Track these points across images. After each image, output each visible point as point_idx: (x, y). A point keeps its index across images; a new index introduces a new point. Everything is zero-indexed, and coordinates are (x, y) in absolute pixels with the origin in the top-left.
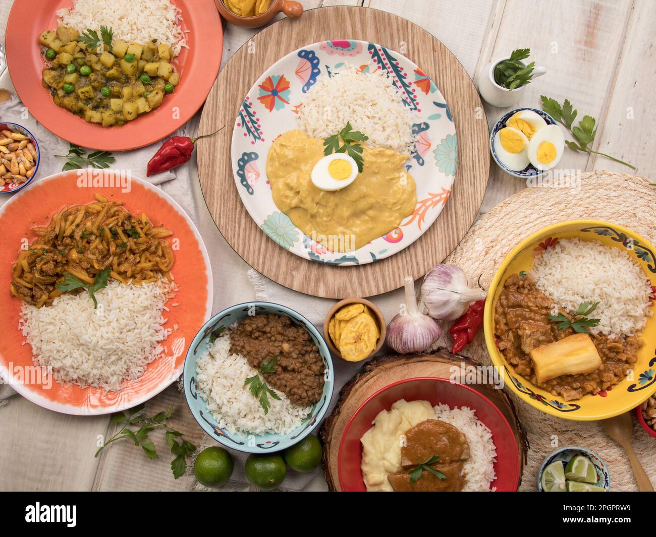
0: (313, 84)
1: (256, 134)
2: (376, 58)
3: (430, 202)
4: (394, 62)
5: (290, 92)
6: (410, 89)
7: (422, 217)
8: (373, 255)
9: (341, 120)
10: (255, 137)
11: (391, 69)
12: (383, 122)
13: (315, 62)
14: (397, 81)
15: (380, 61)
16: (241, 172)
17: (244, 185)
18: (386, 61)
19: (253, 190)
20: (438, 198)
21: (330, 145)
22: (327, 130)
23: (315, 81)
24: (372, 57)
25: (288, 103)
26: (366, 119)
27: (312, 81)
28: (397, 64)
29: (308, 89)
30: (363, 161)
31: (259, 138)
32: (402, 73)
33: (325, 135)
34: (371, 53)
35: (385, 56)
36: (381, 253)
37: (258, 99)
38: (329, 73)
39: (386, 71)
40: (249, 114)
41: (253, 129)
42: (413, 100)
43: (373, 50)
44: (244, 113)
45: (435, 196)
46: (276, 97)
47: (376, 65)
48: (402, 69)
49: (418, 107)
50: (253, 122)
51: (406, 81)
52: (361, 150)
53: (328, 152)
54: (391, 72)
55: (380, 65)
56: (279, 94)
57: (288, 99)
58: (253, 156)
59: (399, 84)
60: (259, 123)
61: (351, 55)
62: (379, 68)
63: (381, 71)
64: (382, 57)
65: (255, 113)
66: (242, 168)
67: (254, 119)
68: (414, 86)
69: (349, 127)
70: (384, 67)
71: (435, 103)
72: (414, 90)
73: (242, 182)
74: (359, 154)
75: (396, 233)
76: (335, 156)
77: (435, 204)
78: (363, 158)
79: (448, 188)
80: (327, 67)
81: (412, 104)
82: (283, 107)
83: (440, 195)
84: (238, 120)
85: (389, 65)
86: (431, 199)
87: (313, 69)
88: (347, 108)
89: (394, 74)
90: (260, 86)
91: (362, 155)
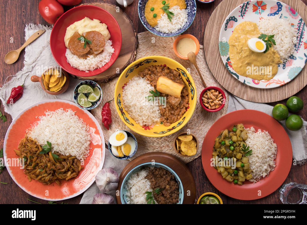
2: (299, 25)
3: (276, 82)
6: (301, 43)
7: (270, 84)
8: (245, 81)
9: (272, 32)
10: (241, 15)
11: (300, 32)
12: (284, 45)
13: (280, 10)
14: (299, 37)
16: (228, 21)
17: (225, 25)
18: (301, 29)
19: (226, 30)
21: (262, 37)
22: (265, 32)
26: (280, 39)
27: (273, 14)
28: (304, 32)
29: (270, 16)
30: (268, 50)
31: (242, 17)
33: (263, 33)
34: (299, 22)
36: (248, 83)
37: (253, 5)
38: (281, 17)
40: (246, 7)
41: (243, 12)
42: (298, 47)
44: (245, 5)
45: (279, 81)
47: (297, 27)
48: (304, 35)
49: (298, 51)
51: (302, 40)
52: (270, 47)
53: (260, 38)
55: (299, 28)
56: (260, 9)
57: (261, 13)
58: (236, 20)
59: (299, 39)
60: (247, 12)
61: (293, 17)
63: (297, 30)
64: (301, 26)
65: (248, 8)
67: (246, 9)
69: (273, 36)
70: (299, 30)
71: (305, 54)
72: (301, 45)
75: (257, 81)
77: (277, 83)
78: (269, 49)
79: (286, 82)
80: (282, 14)
82: (258, 14)
83: (281, 82)
84: (242, 5)
86: (277, 81)
87: (277, 11)
88: (277, 31)
89: (300, 34)
91: (270, 48)
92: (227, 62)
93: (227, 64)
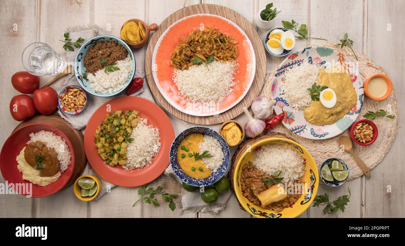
0: (286, 101)
1: (303, 128)
2: (280, 74)
4: (283, 67)
5: (288, 111)
6: (294, 62)
8: (360, 88)
10: (304, 128)
11: (285, 69)
13: (278, 99)
14: (290, 67)
15: (281, 73)
16: (319, 136)
17: (325, 136)
18: (282, 70)
19: (327, 133)
21: (316, 98)
22: (308, 98)
23: (285, 100)
24: (280, 75)
25: (292, 113)
27: (285, 102)
28: (284, 66)
29: (288, 104)
30: (324, 86)
31: (305, 127)
32: (288, 64)
33: (311, 99)
34: (278, 76)
35: (280, 70)
36: (360, 84)
37: (290, 125)
38: (283, 94)
39: (286, 71)
40: (296, 129)
41: (301, 129)
42: (299, 62)
43: (277, 75)
44: (295, 131)
46: (290, 117)
47: (282, 75)
48: (286, 64)
49: (302, 60)
50: (298, 128)
51: (291, 63)
53: (318, 99)
54: (286, 69)
55: (283, 73)
56: (288, 116)
57: (291, 112)
58: (312, 130)
59: (291, 66)
60: (299, 126)
61: (277, 84)
62: (284, 73)
63: (285, 73)
64: (281, 72)
65: (295, 127)
66: (317, 136)
67: (297, 128)
68: (294, 61)
69: (309, 89)
70: (284, 71)
71: (302, 53)
72: (295, 61)
73: (323, 136)
74: (321, 87)
75: (352, 77)
76: (321, 97)
80: (280, 94)
81: (300, 62)
82: (293, 115)
84: (298, 134)
85: (284, 69)
87: (280, 100)
89: (287, 68)
90: (285, 123)
92: (354, 113)
93: (356, 113)
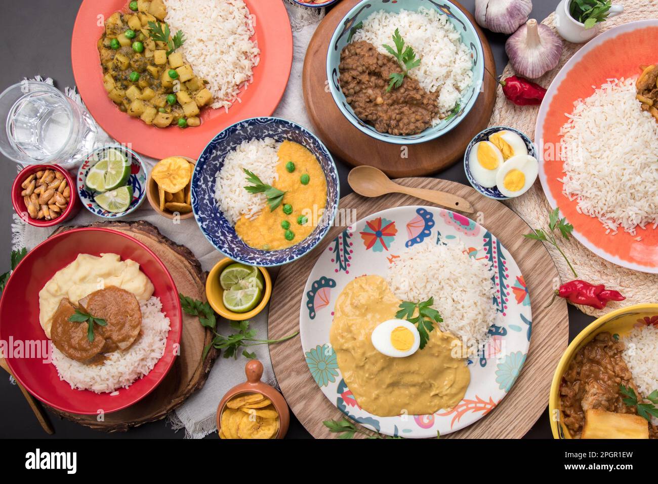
0: (419, 243)
1: (343, 264)
2: (487, 247)
3: (473, 405)
4: (502, 260)
5: (393, 239)
6: (505, 291)
7: (460, 415)
8: (396, 429)
9: (426, 291)
10: (341, 266)
11: (497, 264)
12: (465, 311)
13: (430, 223)
14: (497, 278)
15: (490, 252)
16: (312, 294)
17: (309, 308)
18: (496, 255)
19: (315, 315)
20: (482, 405)
21: (404, 311)
22: (409, 294)
23: (422, 240)
24: (485, 245)
25: (387, 249)
26: (450, 301)
27: (418, 240)
28: (505, 263)
29: (411, 245)
30: (428, 339)
31: (345, 269)
32: (505, 273)
33: (404, 298)
34: (485, 240)
35: (496, 250)
36: (405, 431)
37: (361, 233)
38: (438, 240)
39: (491, 263)
40: (345, 243)
41: (342, 258)
42: (503, 302)
43: (487, 240)
44: (341, 241)
45: (480, 401)
46: (378, 239)
47: (484, 253)
48: (507, 269)
49: (505, 311)
50: (346, 252)
51: (506, 282)
52: (431, 329)
53: (399, 315)
54: (496, 267)
55: (489, 255)
56: (383, 237)
57: (389, 246)
58: (331, 283)
59: (497, 281)
60: (351, 255)
61: (466, 233)
62: (486, 257)
63: (486, 261)
64: (493, 250)
65: (351, 244)
66: (314, 290)
67: (348, 249)
68: (510, 290)
69: (430, 302)
70: (491, 259)
71: (522, 316)
72: (508, 294)
73: (308, 303)
74: (428, 331)
75: (428, 418)
76: (404, 323)
77: (477, 409)
78: (430, 337)
79: (496, 401)
80: (439, 234)
81: (500, 305)
82: (381, 251)
83: (486, 403)
84: (333, 245)
85: (496, 260)
86: (475, 403)
87: (425, 229)
88: (437, 283)
89: (497, 270)
90: (367, 222)
91: (430, 334)
92: (340, 396)
93: (340, 400)
